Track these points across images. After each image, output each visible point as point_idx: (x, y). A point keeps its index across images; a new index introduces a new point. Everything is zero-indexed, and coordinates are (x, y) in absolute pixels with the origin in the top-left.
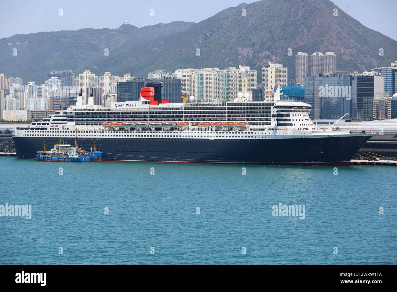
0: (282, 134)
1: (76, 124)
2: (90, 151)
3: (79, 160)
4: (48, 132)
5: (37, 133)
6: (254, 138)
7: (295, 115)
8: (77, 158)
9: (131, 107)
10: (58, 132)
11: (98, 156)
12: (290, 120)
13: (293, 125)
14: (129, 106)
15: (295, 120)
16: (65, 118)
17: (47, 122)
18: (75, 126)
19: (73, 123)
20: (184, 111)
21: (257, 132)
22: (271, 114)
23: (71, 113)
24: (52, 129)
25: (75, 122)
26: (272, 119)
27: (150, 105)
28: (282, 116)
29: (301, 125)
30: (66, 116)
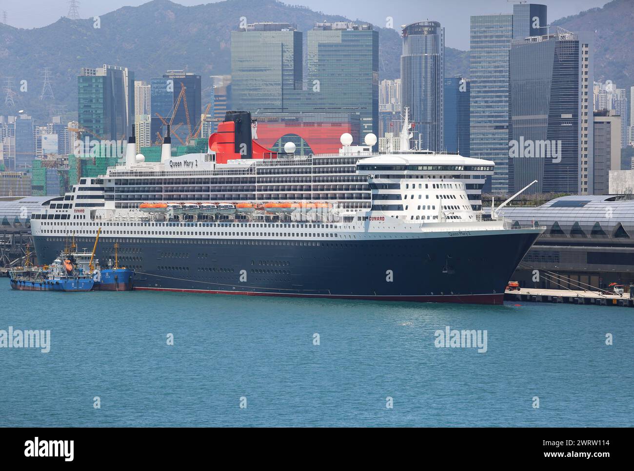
0: (376, 230)
1: (116, 207)
2: (107, 267)
4: (71, 224)
6: (338, 239)
7: (411, 186)
8: (57, 283)
9: (190, 169)
10: (84, 224)
11: (116, 279)
12: (398, 197)
13: (404, 208)
14: (188, 165)
15: (409, 197)
16: (100, 193)
17: (70, 202)
20: (256, 176)
21: (342, 225)
23: (110, 181)
24: (76, 217)
25: (115, 202)
27: (215, 163)
28: (377, 189)
29: (419, 208)
30: (102, 189)
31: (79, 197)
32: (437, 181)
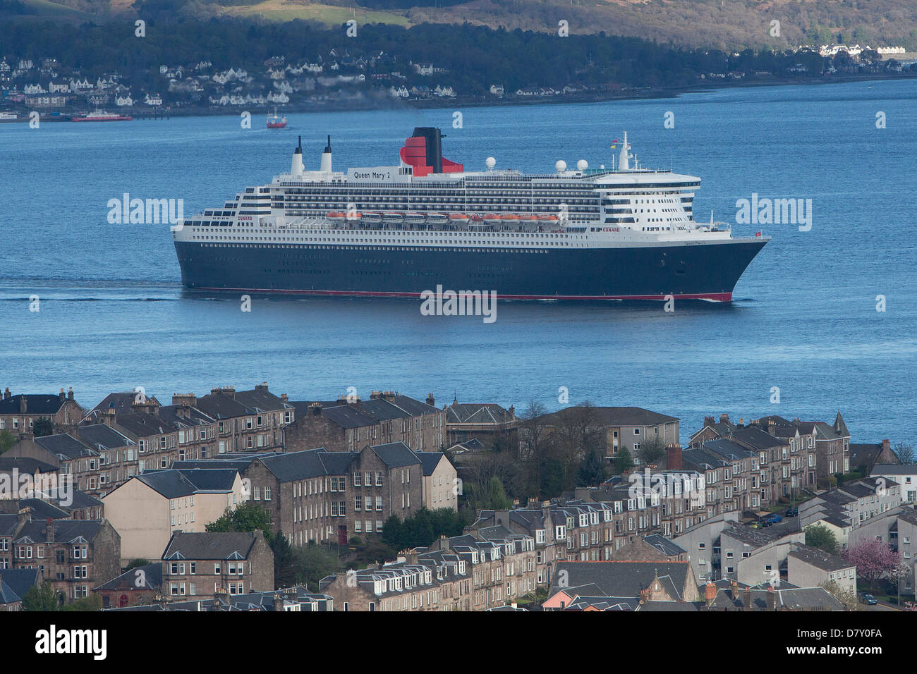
0: (611, 240)
1: (286, 215)
4: (234, 231)
5: (214, 234)
6: (570, 247)
7: (640, 202)
9: (379, 180)
10: (252, 231)
12: (629, 211)
14: (378, 177)
15: (639, 211)
16: (267, 201)
17: (231, 210)
18: (285, 218)
19: (282, 212)
20: (466, 189)
21: (574, 234)
23: (278, 190)
24: (241, 225)
25: (285, 209)
26: (601, 208)
27: (412, 176)
28: (611, 204)
29: (649, 220)
30: (269, 198)
31: (243, 205)
32: (662, 197)
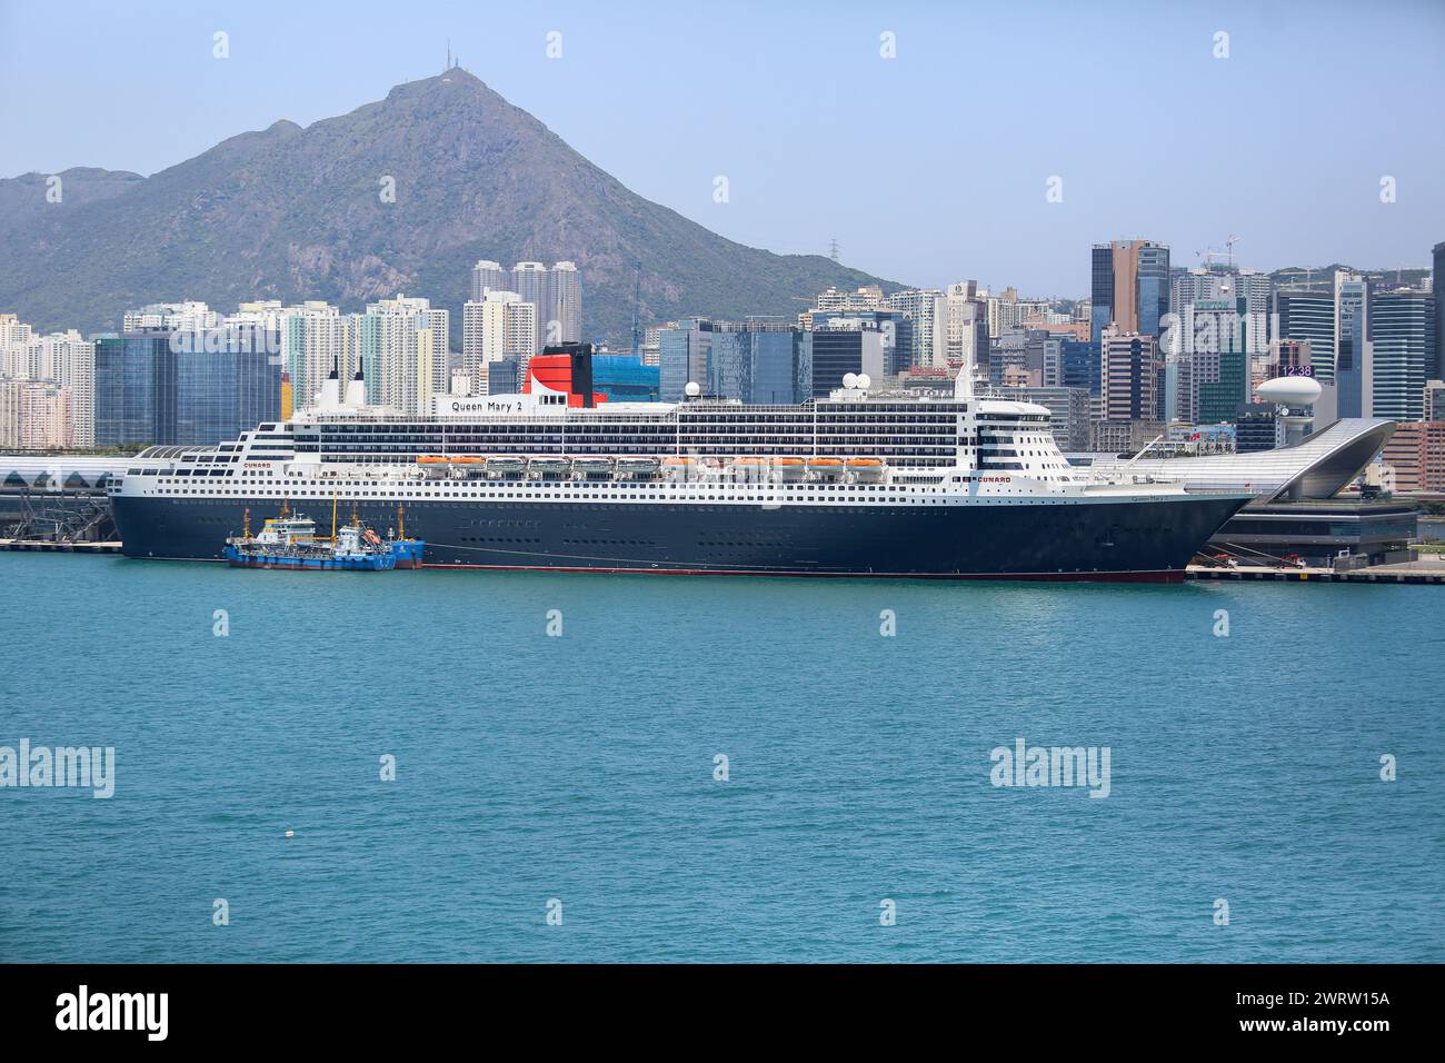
0: (993, 493)
1: (322, 461)
3: (369, 567)
4: (236, 482)
5: (198, 486)
6: (908, 503)
8: (365, 560)
9: (504, 413)
10: (270, 482)
11: (414, 554)
12: (1013, 454)
14: (498, 409)
15: (1027, 453)
16: (290, 442)
17: (232, 454)
18: (320, 466)
19: (316, 457)
21: (918, 487)
22: (957, 436)
23: (307, 427)
24: (249, 473)
25: (321, 453)
26: (960, 449)
27: (566, 405)
29: (1043, 467)
30: (291, 437)
31: (254, 447)
32: (1038, 434)
